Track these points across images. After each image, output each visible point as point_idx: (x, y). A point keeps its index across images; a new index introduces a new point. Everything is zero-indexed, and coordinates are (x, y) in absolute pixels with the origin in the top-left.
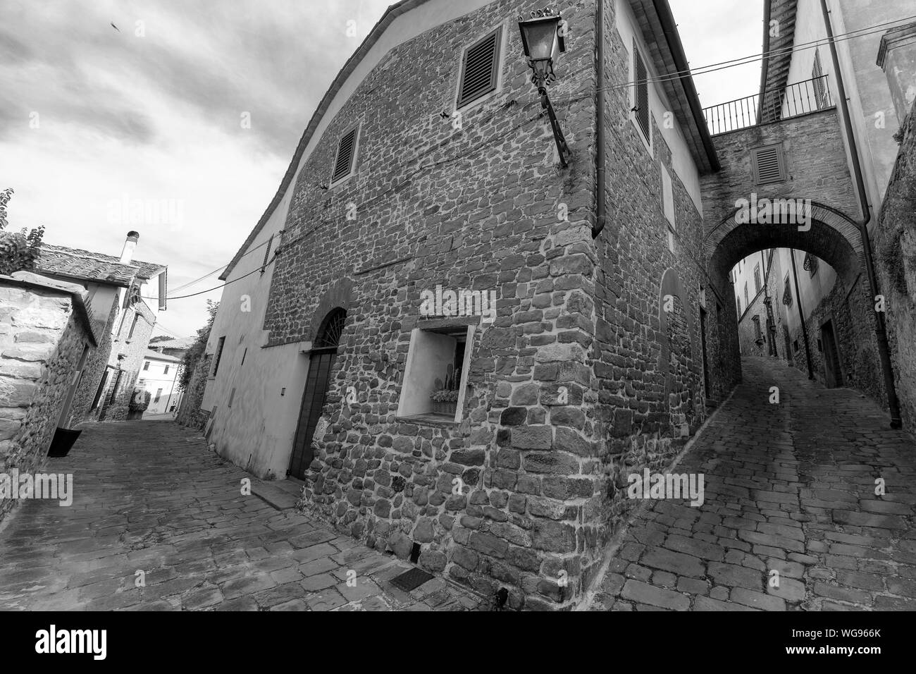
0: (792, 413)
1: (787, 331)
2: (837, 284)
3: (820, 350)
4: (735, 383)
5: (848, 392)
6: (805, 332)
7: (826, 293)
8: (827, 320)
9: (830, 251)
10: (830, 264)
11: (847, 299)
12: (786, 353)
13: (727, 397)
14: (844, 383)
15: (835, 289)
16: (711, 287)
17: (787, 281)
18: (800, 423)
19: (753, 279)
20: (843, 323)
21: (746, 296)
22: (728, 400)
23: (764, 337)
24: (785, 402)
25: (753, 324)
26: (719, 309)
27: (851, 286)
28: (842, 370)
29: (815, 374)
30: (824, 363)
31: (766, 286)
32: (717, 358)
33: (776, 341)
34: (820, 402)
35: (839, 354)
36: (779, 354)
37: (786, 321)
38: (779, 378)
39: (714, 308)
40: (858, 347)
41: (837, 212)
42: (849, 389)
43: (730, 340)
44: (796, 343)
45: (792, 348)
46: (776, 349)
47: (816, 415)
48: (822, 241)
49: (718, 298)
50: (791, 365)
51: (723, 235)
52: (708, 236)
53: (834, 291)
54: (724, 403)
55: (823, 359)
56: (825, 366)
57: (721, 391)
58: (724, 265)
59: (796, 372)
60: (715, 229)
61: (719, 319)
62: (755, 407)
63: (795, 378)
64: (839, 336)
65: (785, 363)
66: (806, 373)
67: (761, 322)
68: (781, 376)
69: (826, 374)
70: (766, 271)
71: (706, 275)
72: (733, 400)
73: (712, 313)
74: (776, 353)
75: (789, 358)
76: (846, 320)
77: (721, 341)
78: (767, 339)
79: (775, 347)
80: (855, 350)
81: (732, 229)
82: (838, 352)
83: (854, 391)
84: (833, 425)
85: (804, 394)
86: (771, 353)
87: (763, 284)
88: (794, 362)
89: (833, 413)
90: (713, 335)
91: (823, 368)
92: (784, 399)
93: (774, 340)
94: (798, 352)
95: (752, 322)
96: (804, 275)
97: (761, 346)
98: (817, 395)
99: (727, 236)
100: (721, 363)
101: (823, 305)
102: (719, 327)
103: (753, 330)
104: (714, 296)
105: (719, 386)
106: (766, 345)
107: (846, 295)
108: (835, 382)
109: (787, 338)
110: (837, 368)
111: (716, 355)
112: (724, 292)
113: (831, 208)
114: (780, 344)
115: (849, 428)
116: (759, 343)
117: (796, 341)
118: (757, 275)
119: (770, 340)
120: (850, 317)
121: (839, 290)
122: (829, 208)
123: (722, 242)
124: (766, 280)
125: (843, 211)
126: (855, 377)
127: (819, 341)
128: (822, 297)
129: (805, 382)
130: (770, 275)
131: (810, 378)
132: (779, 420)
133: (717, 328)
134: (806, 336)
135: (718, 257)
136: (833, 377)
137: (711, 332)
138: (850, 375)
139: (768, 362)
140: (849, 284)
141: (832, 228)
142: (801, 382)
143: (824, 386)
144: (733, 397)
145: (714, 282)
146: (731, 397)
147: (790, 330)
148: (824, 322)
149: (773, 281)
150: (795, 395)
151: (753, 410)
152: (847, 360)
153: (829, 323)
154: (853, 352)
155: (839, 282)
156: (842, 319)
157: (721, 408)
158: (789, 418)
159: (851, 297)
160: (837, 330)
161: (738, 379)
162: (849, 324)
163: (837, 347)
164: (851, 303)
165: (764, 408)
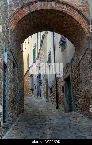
0: (50, 128)
1: (48, 83)
2: (74, 55)
3: (63, 92)
4: (20, 113)
5: (75, 114)
6: (56, 83)
7: (69, 61)
8: (68, 75)
9: (74, 35)
10: (73, 43)
11: (79, 63)
12: (46, 95)
13: (15, 121)
14: (73, 109)
15: (73, 58)
16: (11, 51)
17: (50, 54)
18: (54, 133)
19: (32, 53)
20: (75, 77)
21: (28, 63)
22: (16, 123)
23: (35, 86)
24: (46, 122)
25: (30, 79)
26: (14, 66)
27: (82, 55)
28: (73, 102)
29: (59, 105)
30: (64, 100)
31: (38, 57)
32: (11, 97)
33: (41, 88)
34: (63, 120)
35: (72, 94)
36: (42, 95)
37: (47, 77)
38: (42, 109)
39: (12, 65)
40: (82, 89)
41: (80, 12)
42: (75, 113)
43: (19, 86)
44: (51, 89)
45: (49, 92)
46: (40, 93)
47: (62, 128)
48: (71, 29)
49: (15, 59)
50: (48, 102)
51: (20, 17)
52: (11, 17)
53: (73, 60)
54: (14, 125)
55: (64, 97)
56: (65, 101)
57: (12, 118)
58: (19, 38)
59: (50, 105)
60: (16, 12)
61: (14, 71)
62: (31, 126)
63: (50, 108)
64: (73, 84)
65: (45, 100)
66: (55, 106)
67: (34, 78)
68: (43, 108)
69: (65, 105)
70: (39, 48)
71: (9, 42)
72: (19, 123)
73: (10, 68)
74: (40, 95)
75: (47, 98)
76: (77, 75)
77: (14, 86)
78: (36, 88)
79: (40, 92)
80: (81, 91)
81: (26, 14)
82: (72, 93)
83: (78, 114)
84: (71, 133)
85: (55, 117)
86: (38, 96)
87: (37, 56)
88: (50, 99)
89: (70, 126)
90: (10, 82)
91: (64, 102)
92: (45, 120)
93: (40, 88)
94: (52, 94)
95: (30, 78)
96: (58, 50)
97: (33, 92)
98: (62, 117)
99: (22, 18)
100: (13, 100)
101: (67, 68)
102: (14, 77)
103: (30, 82)
104: (12, 57)
105: (11, 114)
106: (36, 91)
107: (79, 61)
108: (69, 109)
109: (47, 87)
110: (71, 102)
111: (11, 95)
112: (18, 56)
113: (77, 10)
114: (43, 90)
115: (78, 134)
116: (32, 90)
117: (52, 88)
118: (34, 51)
119: (38, 88)
120: (79, 73)
121: (75, 59)
122: (76, 10)
123: (20, 22)
124: (38, 54)
125: (83, 13)
126: (79, 106)
127: (63, 87)
128: (66, 63)
129: (55, 110)
130: (41, 51)
131: (57, 108)
132: (43, 133)
133: (13, 78)
134: (56, 85)
135: (16, 32)
136: (68, 107)
137: (9, 80)
138: (76, 105)
139: (37, 100)
140: (81, 55)
141: (77, 22)
142: (53, 110)
143: (63, 112)
144: (19, 121)
145: (13, 48)
146: (17, 121)
147: (49, 82)
148: (66, 77)
149: (42, 54)
150: (51, 117)
151: (30, 128)
152: (76, 97)
153: (69, 77)
154: (79, 92)
155: (76, 54)
156: (76, 74)
157: (11, 128)
158: (49, 131)
159: (81, 62)
160: (73, 81)
161: (22, 111)
162: (78, 77)
163: (72, 90)
164: (81, 65)
165: (36, 126)
